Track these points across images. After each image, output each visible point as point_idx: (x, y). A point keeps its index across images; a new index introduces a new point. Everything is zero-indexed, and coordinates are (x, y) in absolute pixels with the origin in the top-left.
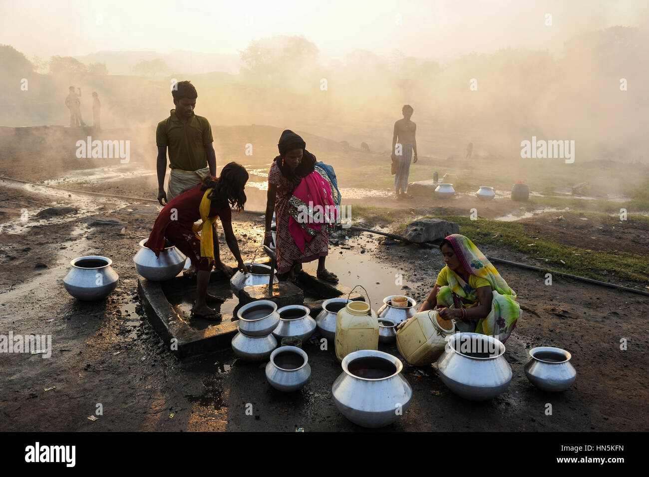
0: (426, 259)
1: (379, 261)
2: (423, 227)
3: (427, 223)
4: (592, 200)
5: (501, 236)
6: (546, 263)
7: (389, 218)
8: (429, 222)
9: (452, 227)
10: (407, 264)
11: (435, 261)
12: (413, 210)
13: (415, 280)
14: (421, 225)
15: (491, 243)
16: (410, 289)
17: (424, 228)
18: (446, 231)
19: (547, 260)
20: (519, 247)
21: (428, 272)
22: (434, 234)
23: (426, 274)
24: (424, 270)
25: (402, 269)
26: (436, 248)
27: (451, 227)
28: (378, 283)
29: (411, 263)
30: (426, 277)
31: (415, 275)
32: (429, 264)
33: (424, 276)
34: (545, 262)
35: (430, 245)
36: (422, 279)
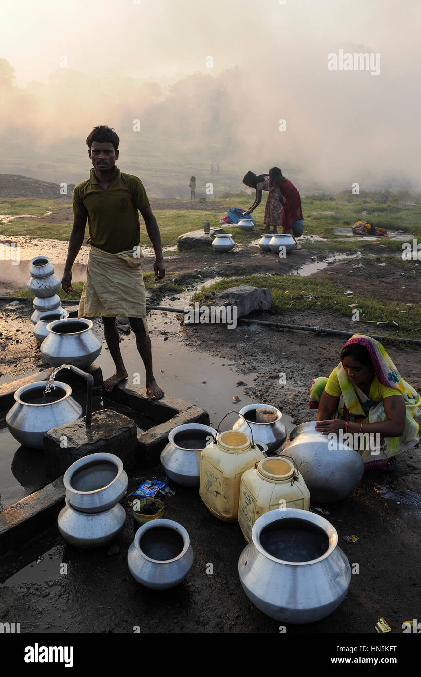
0: (248, 340)
1: (192, 349)
2: (236, 299)
3: (240, 294)
4: (377, 240)
5: (316, 298)
6: (378, 327)
7: (176, 287)
8: (241, 292)
9: (265, 294)
10: (227, 350)
11: (259, 341)
12: (200, 273)
13: (246, 371)
14: (233, 297)
15: (308, 309)
16: (247, 385)
17: (238, 301)
18: (259, 300)
19: (378, 323)
20: (341, 310)
21: (257, 357)
22: (249, 306)
23: (256, 360)
24: (251, 355)
25: (224, 357)
26: (254, 323)
27: (263, 295)
28: (205, 383)
29: (231, 347)
30: (257, 364)
31: (244, 364)
32: (254, 345)
33: (255, 364)
34: (377, 325)
35: (247, 320)
36: (255, 368)
